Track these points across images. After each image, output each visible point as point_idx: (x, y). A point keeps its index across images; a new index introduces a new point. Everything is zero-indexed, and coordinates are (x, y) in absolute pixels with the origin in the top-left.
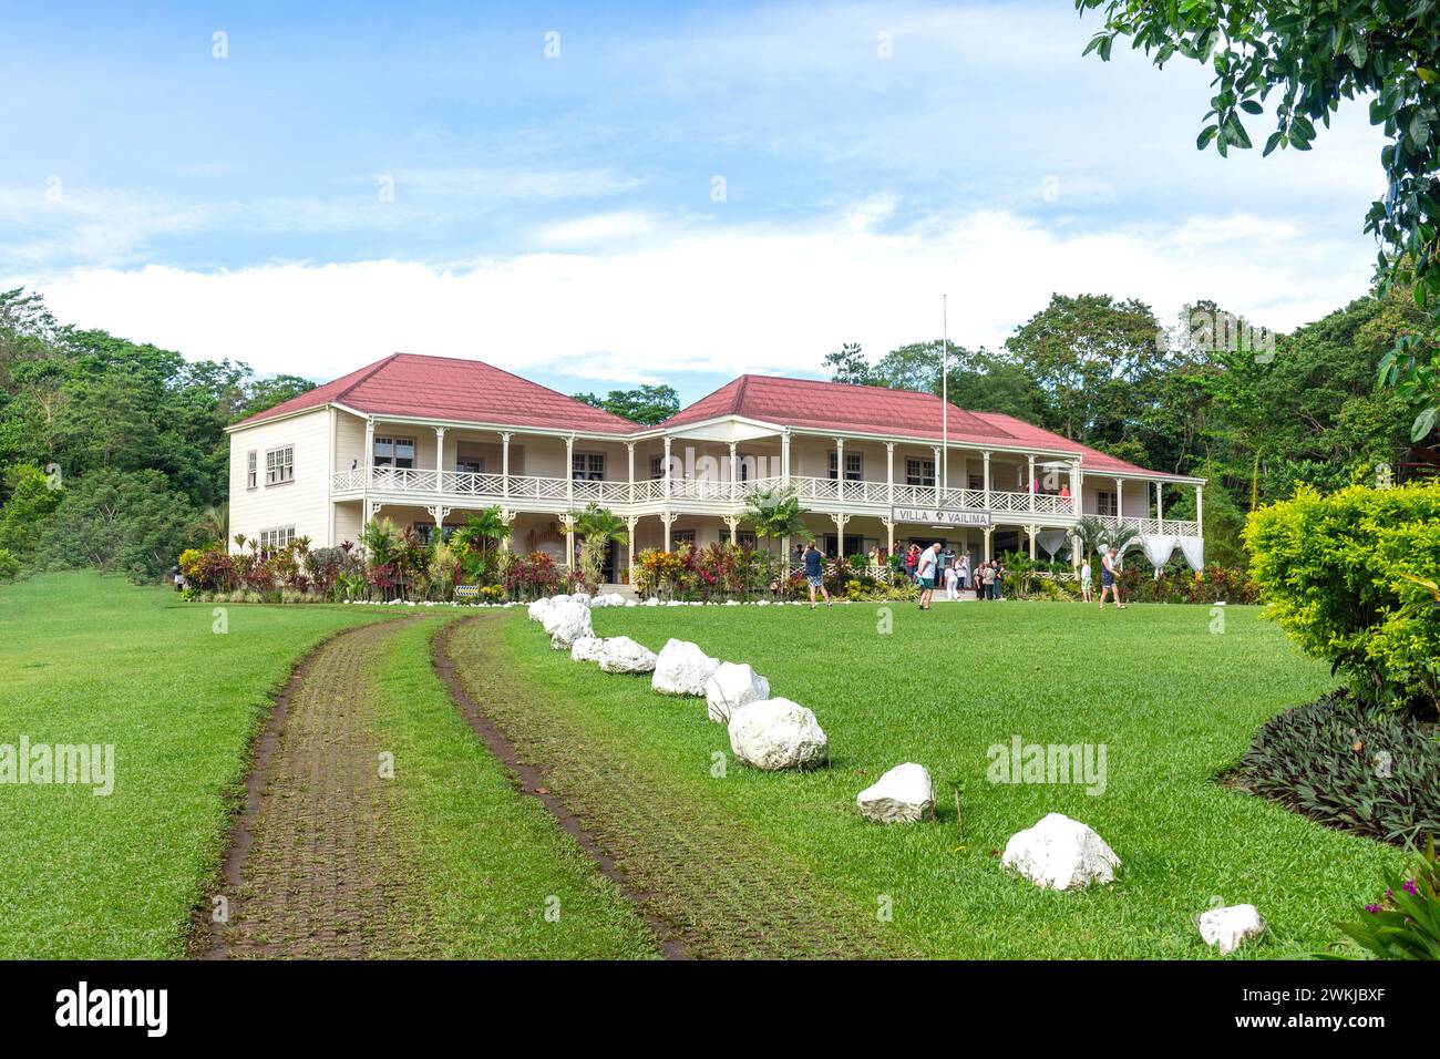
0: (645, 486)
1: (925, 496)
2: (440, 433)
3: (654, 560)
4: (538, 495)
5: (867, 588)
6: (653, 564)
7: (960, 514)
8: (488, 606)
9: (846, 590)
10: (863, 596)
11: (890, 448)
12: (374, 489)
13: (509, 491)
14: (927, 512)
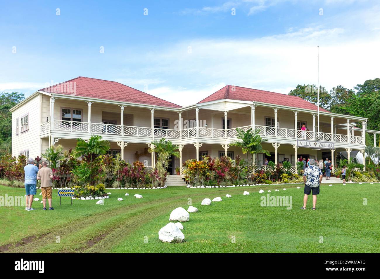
0: (187, 131)
1: (310, 136)
2: (90, 105)
3: (194, 165)
4: (138, 135)
5: (290, 177)
6: (193, 167)
7: (323, 143)
9: (281, 178)
10: (290, 181)
11: (296, 114)
12: (54, 130)
13: (124, 133)
14: (310, 142)
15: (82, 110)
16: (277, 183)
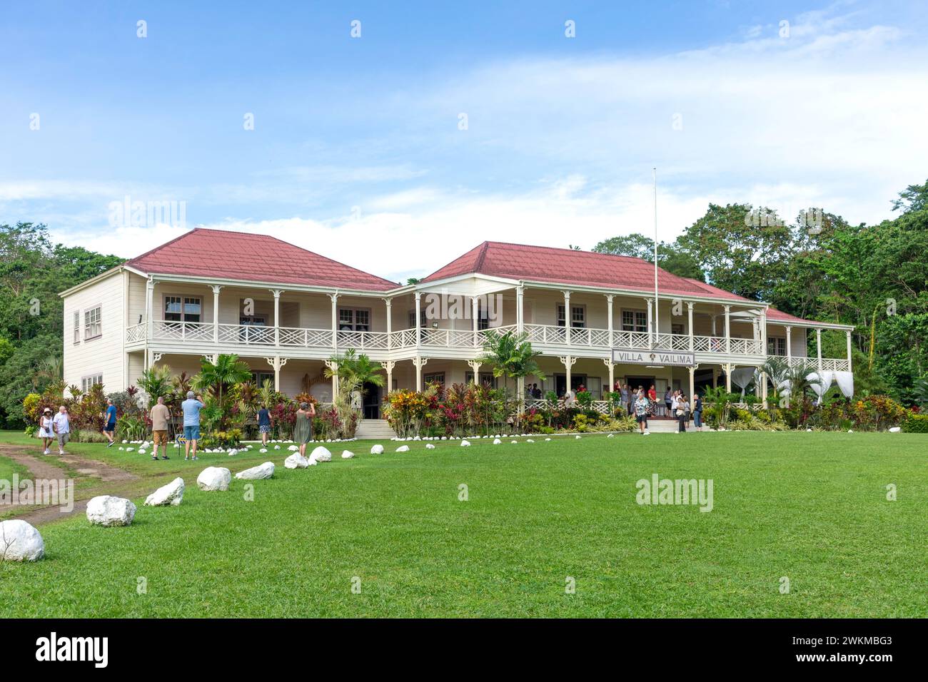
0: (400, 335)
1: (640, 341)
2: (216, 291)
3: (401, 400)
5: (592, 420)
6: (400, 404)
7: (669, 355)
8: (223, 451)
9: (574, 423)
10: (589, 428)
11: (610, 299)
12: (154, 340)
13: (280, 341)
14: (641, 353)
15: (202, 297)
16: (564, 432)
